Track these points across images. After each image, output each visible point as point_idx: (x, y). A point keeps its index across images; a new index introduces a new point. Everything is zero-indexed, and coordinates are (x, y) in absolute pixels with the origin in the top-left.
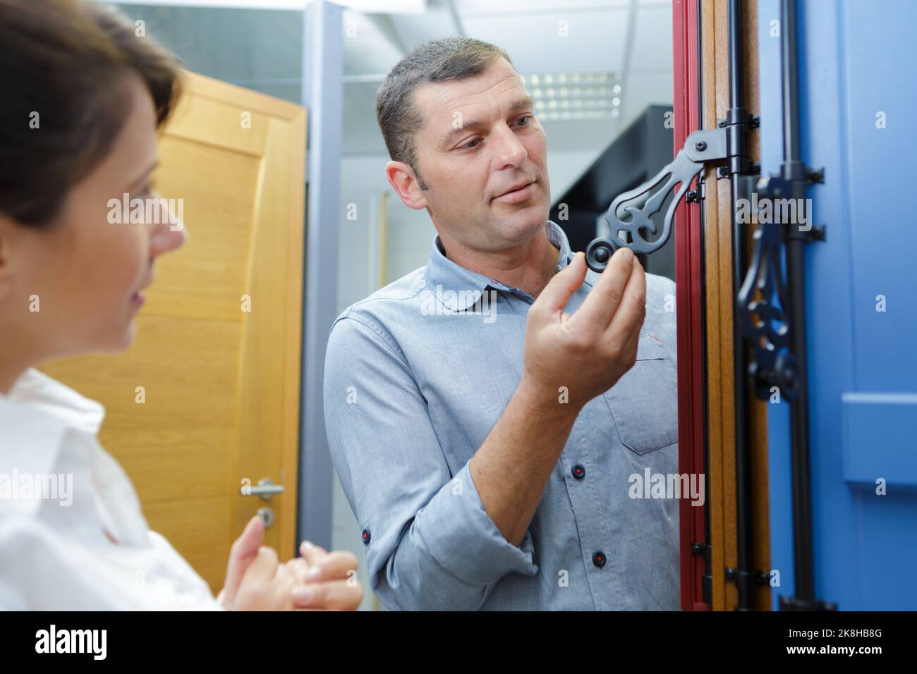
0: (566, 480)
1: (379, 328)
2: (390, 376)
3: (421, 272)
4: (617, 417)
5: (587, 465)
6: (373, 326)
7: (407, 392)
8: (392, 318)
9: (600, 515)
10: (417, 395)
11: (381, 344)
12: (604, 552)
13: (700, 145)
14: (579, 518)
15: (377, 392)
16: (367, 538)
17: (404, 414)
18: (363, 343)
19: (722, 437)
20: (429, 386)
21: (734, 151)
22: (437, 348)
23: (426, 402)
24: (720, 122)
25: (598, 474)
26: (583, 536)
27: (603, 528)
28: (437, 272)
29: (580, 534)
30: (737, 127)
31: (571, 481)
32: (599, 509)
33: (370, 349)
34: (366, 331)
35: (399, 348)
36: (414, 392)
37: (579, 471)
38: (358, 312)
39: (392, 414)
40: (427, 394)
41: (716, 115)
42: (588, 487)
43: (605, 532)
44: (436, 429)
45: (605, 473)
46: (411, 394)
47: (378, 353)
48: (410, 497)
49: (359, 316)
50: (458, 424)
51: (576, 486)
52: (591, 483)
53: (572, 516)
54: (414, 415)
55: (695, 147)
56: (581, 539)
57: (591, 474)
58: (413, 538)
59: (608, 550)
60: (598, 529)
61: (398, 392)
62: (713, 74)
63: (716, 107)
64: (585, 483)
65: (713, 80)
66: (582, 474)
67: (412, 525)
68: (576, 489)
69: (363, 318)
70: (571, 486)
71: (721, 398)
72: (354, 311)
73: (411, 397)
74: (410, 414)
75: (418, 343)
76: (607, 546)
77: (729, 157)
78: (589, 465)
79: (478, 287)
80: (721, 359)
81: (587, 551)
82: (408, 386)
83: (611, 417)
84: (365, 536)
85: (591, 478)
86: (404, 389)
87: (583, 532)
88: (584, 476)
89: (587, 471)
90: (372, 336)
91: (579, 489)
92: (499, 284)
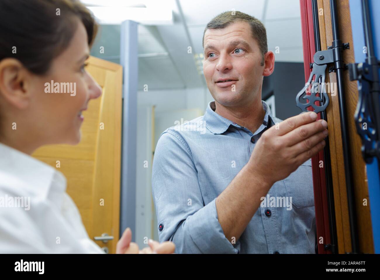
0: (262, 216)
1: (180, 138)
2: (182, 158)
3: (202, 118)
4: (288, 189)
5: (272, 210)
6: (178, 136)
7: (189, 166)
8: (186, 135)
9: (277, 234)
10: (193, 168)
11: (180, 144)
12: (279, 252)
13: (321, 57)
14: (267, 235)
15: (175, 165)
16: (161, 228)
17: (186, 175)
18: (172, 143)
19: (339, 190)
20: (200, 164)
21: (337, 59)
22: (205, 149)
23: (197, 171)
24: (329, 47)
25: (277, 215)
26: (269, 243)
27: (279, 240)
28: (209, 117)
29: (268, 243)
30: (338, 48)
31: (264, 217)
32: (277, 231)
33: (175, 146)
34: (174, 138)
35: (188, 147)
36: (192, 167)
37: (268, 212)
38: (171, 130)
39: (181, 175)
40: (198, 168)
41: (326, 44)
42: (272, 221)
43: (280, 243)
44: (200, 184)
45: (280, 215)
46: (191, 167)
47: (178, 148)
48: (185, 212)
49: (172, 132)
50: (210, 183)
51: (267, 220)
52: (274, 219)
53: (264, 233)
54: (191, 176)
55: (318, 58)
56: (268, 245)
57: (274, 215)
58: (184, 227)
59: (281, 251)
60: (277, 241)
61: (185, 166)
62: (324, 27)
63: (326, 41)
64: (271, 218)
65: (324, 29)
66: (270, 214)
67: (184, 222)
68: (267, 221)
69: (174, 133)
70: (264, 219)
71: (338, 172)
72: (170, 130)
73: (190, 169)
74: (189, 176)
75: (197, 146)
76: (280, 249)
77: (335, 62)
78: (273, 210)
79: (227, 125)
80: (336, 154)
81: (271, 250)
82: (190, 164)
83: (285, 189)
84: (161, 227)
85: (274, 216)
86: (187, 165)
87: (269, 241)
88: (271, 215)
89: (272, 213)
90: (176, 141)
91: (268, 221)
92: (236, 124)
